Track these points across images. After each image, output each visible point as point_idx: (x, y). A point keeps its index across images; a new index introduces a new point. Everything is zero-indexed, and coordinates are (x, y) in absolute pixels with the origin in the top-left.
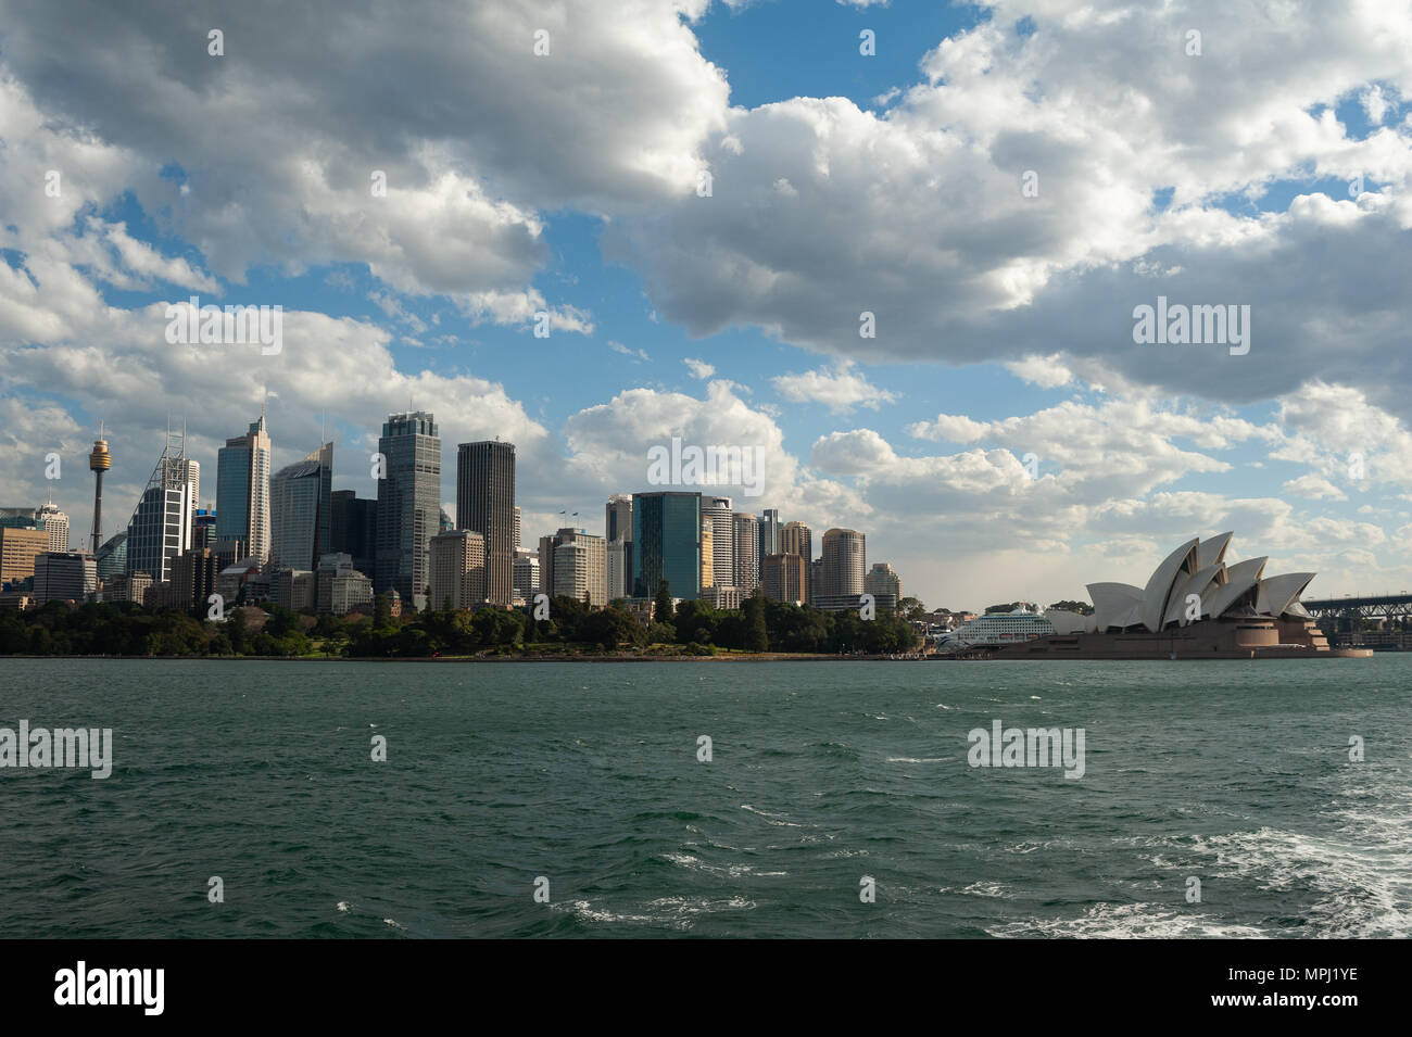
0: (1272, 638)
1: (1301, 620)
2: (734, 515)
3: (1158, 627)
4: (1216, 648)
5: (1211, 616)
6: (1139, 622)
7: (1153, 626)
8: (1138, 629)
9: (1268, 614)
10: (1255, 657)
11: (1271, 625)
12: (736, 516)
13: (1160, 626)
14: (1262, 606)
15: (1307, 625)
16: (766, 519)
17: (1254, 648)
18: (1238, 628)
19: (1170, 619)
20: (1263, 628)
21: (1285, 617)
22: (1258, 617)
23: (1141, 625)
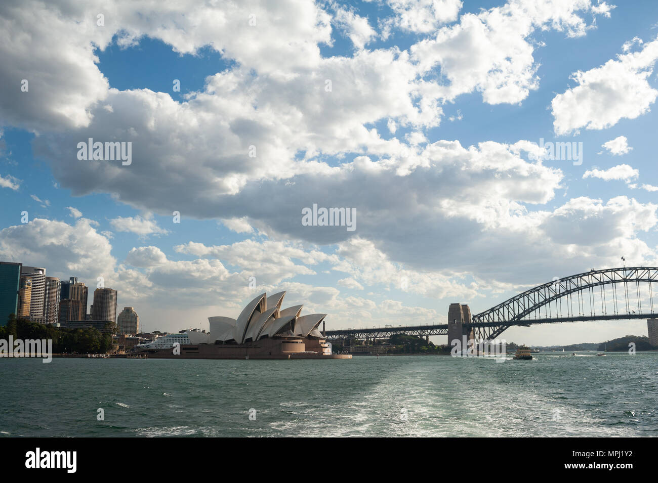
0: (301, 348)
1: (317, 339)
2: (47, 278)
3: (241, 341)
4: (270, 353)
5: (269, 335)
6: (232, 338)
7: (239, 341)
8: (231, 342)
9: (301, 335)
10: (291, 358)
11: (301, 341)
12: (48, 279)
13: (242, 342)
14: (297, 330)
15: (320, 341)
16: (71, 282)
17: (291, 354)
18: (283, 342)
19: (247, 337)
20: (297, 342)
21: (309, 337)
22: (294, 337)
23: (233, 340)
